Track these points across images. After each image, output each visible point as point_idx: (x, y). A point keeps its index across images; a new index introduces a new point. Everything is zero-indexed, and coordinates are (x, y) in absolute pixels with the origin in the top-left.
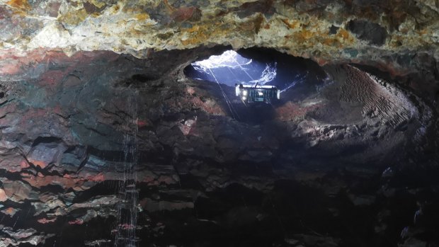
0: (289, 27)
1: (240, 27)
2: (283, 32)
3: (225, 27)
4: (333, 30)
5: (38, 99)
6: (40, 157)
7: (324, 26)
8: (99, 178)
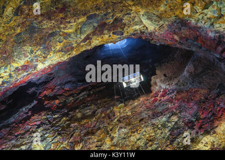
0: (98, 40)
1: (86, 45)
2: (97, 42)
3: (82, 46)
4: (110, 36)
5: (62, 73)
6: (67, 87)
7: (107, 36)
8: (82, 88)
